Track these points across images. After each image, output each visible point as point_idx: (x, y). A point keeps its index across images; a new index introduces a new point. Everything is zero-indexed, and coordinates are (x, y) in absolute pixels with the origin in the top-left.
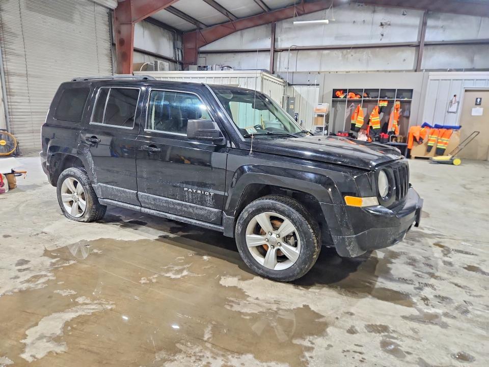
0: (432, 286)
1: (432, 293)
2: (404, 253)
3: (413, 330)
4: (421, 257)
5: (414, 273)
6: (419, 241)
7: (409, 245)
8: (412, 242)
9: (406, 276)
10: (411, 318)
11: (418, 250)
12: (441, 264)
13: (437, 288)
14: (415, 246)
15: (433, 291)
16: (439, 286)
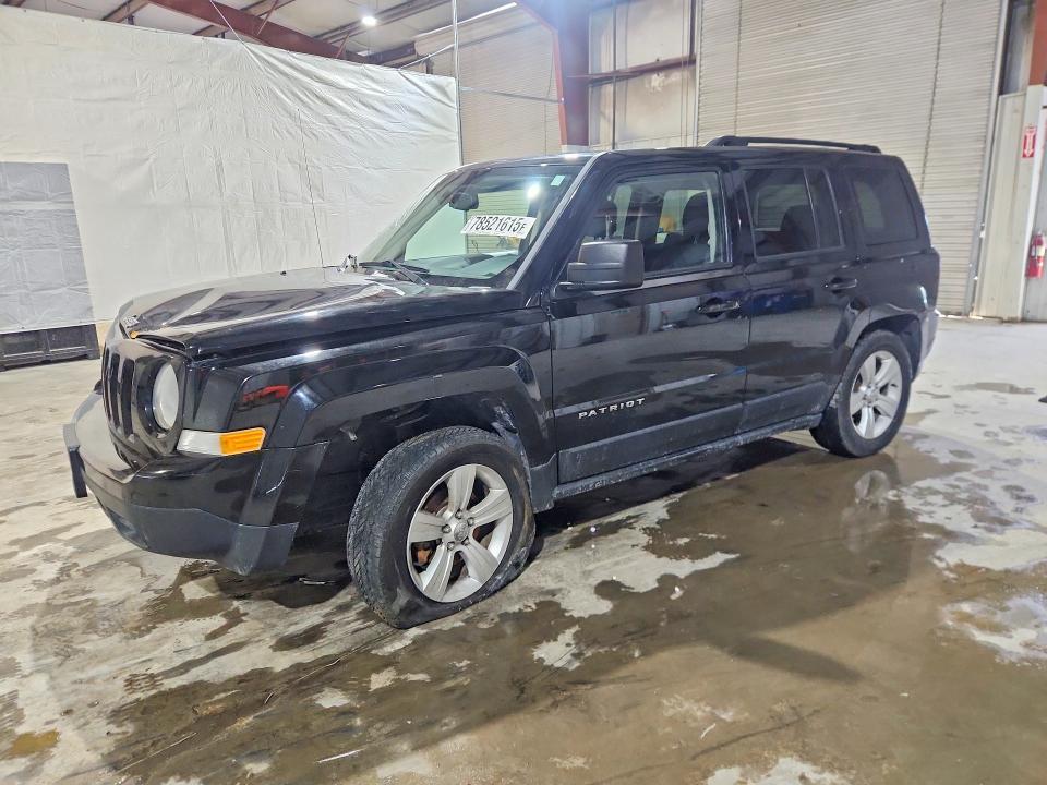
0: (40, 585)
1: (41, 573)
2: (140, 631)
3: (61, 519)
4: (88, 647)
5: (89, 592)
6: (117, 715)
7: (142, 670)
8: (140, 695)
9: (104, 577)
10: (67, 528)
11: (104, 668)
12: (24, 659)
13: (32, 587)
14: (120, 682)
15: (38, 578)
16: (28, 595)
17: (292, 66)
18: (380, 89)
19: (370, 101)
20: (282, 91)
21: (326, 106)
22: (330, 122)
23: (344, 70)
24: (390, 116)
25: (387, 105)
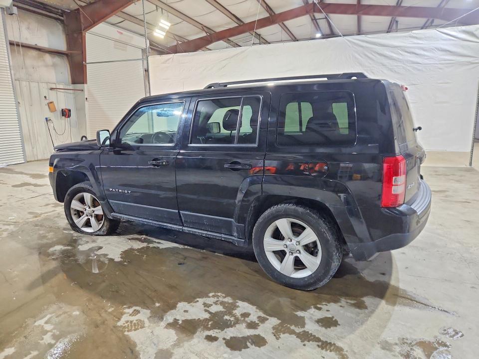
17: (367, 42)
18: (421, 42)
19: (413, 50)
20: (359, 54)
21: (383, 57)
22: (383, 65)
23: (398, 37)
24: (424, 55)
25: (424, 50)
